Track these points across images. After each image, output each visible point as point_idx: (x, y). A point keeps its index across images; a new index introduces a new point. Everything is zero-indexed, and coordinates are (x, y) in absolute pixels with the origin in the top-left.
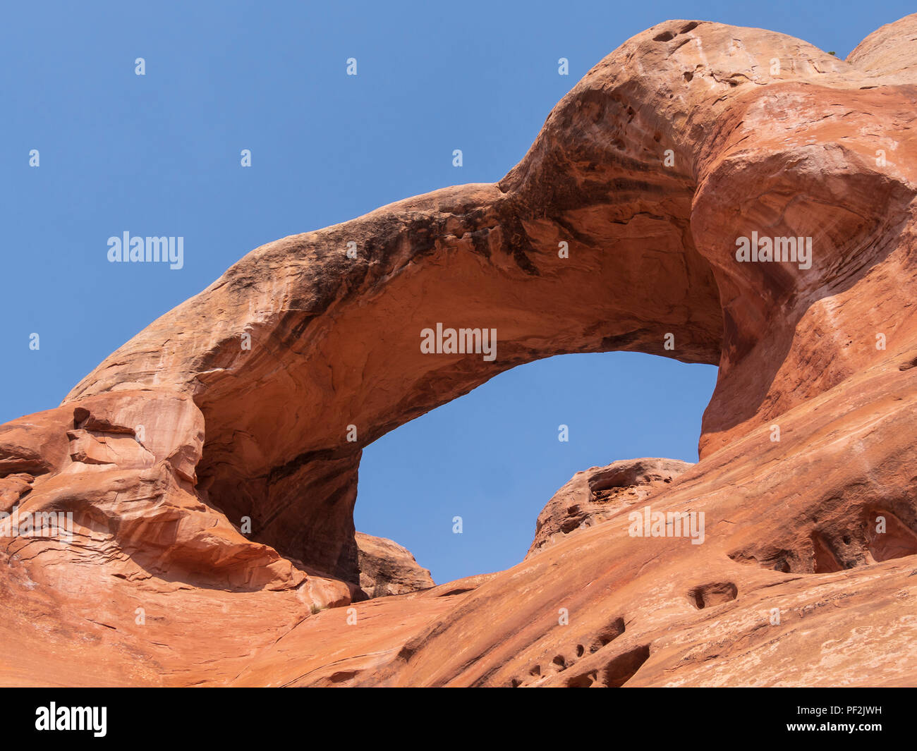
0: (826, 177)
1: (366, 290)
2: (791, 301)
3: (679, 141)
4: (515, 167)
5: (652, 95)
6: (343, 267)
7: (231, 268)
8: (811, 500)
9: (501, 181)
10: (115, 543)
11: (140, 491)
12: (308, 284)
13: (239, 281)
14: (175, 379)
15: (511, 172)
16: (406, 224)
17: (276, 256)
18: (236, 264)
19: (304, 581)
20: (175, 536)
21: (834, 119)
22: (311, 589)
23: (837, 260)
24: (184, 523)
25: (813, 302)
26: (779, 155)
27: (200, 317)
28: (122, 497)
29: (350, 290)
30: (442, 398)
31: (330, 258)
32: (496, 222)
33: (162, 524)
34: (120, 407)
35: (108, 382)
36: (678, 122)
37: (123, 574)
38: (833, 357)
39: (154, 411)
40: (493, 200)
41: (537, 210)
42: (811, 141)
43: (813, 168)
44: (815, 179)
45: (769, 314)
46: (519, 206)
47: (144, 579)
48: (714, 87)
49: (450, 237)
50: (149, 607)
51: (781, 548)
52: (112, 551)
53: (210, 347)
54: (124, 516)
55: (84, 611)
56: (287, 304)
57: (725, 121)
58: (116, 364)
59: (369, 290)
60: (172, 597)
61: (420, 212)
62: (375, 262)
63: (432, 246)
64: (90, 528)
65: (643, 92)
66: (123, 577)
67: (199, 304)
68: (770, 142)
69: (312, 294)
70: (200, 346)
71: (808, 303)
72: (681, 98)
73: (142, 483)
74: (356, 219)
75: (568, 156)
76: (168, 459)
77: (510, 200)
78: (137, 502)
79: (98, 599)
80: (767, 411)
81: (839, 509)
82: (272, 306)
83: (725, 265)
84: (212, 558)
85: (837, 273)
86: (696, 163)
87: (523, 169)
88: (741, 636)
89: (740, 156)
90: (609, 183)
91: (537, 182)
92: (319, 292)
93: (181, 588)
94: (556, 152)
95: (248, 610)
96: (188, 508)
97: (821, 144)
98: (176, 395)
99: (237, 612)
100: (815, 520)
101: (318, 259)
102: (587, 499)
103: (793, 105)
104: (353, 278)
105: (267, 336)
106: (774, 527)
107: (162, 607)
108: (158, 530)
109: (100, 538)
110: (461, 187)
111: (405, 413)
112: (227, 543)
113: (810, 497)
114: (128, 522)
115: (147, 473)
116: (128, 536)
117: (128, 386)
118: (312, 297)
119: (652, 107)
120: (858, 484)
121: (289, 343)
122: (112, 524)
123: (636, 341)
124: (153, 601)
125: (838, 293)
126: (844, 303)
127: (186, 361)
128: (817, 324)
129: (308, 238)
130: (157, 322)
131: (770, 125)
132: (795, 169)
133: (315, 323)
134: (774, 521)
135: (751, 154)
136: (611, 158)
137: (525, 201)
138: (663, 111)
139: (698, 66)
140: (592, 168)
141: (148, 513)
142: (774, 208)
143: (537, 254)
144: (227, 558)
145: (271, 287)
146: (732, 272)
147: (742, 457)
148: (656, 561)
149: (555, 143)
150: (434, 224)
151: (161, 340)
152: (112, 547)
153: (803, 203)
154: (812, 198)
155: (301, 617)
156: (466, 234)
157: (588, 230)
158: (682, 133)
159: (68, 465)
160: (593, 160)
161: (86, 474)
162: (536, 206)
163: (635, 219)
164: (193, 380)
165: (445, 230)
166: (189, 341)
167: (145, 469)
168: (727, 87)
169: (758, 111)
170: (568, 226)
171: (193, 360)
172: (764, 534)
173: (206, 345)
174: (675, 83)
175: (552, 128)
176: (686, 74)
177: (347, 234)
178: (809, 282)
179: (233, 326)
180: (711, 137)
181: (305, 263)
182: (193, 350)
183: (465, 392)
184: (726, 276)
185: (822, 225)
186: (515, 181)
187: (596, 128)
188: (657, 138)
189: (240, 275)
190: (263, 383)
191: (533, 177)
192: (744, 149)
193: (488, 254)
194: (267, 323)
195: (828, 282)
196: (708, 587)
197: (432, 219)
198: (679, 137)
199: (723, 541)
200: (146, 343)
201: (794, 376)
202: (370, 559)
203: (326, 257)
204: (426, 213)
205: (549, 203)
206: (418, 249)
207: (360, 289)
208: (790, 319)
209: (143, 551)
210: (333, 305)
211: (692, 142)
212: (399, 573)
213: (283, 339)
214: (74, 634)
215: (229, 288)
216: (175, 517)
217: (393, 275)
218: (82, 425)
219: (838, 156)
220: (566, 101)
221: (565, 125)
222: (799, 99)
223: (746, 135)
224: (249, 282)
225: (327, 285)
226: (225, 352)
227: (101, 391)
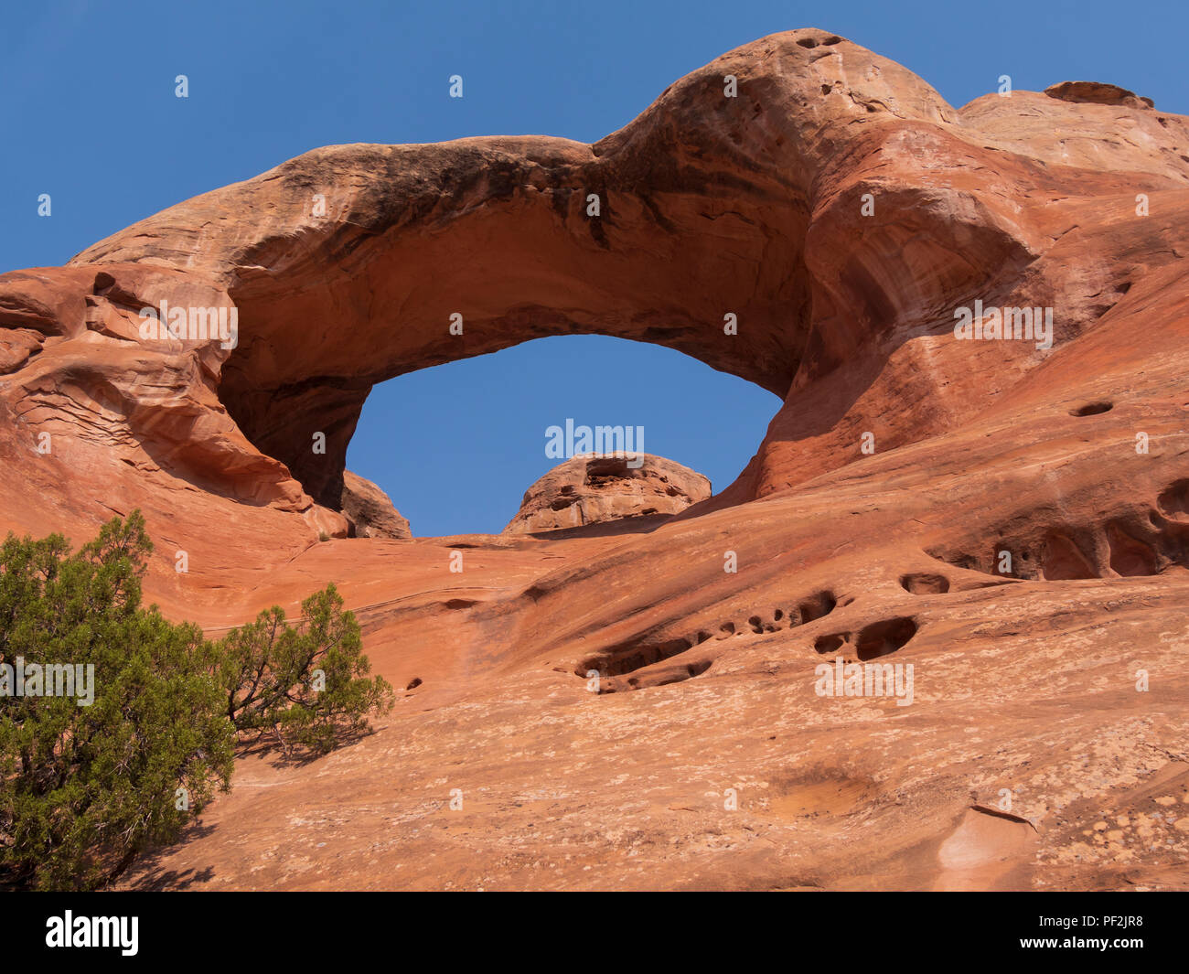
0: (954, 221)
1: (431, 221)
2: (889, 332)
3: (803, 151)
4: (614, 133)
5: (786, 98)
6: (413, 191)
7: (290, 161)
8: (1000, 515)
9: (595, 143)
10: (126, 427)
11: (162, 377)
12: (372, 199)
13: (297, 178)
14: (212, 267)
15: (609, 137)
16: (489, 162)
17: (343, 161)
18: (296, 159)
19: (310, 506)
20: (189, 432)
21: (966, 169)
22: (316, 516)
23: (940, 304)
24: (202, 421)
25: (910, 338)
26: (915, 191)
27: (247, 206)
28: (141, 379)
29: (414, 216)
30: (469, 352)
31: (401, 178)
32: (581, 184)
33: (179, 417)
34: (149, 283)
35: (135, 252)
36: (807, 132)
37: (133, 461)
38: (927, 394)
39: (186, 295)
40: (583, 160)
41: (628, 183)
42: (948, 185)
43: (944, 211)
44: (943, 222)
45: (863, 340)
46: (609, 174)
47: (151, 470)
48: (851, 107)
49: (531, 187)
50: (157, 501)
51: (966, 553)
52: (122, 435)
53: (255, 241)
54: (141, 400)
55: (92, 491)
56: (346, 216)
57: (861, 144)
58: (146, 235)
59: (435, 222)
60: (178, 495)
61: (506, 154)
62: (449, 194)
63: (511, 193)
64: (102, 405)
65: (776, 92)
66: (132, 464)
67: (247, 192)
68: (908, 176)
69: (375, 212)
70: (244, 238)
71: (904, 339)
72: (815, 108)
73: (166, 370)
74: (436, 144)
75: (678, 136)
76: (196, 350)
77: (601, 165)
78: (157, 389)
79: (109, 481)
80: (844, 431)
81: (1025, 528)
82: (330, 213)
83: (830, 283)
84: (223, 464)
85: (939, 315)
86: (818, 177)
87: (623, 138)
88: (1039, 620)
89: (877, 181)
90: (712, 175)
91: (636, 154)
92: (382, 210)
93: (187, 488)
94: (667, 129)
95: (257, 523)
96: (208, 406)
97: (957, 190)
98: (212, 284)
99: (247, 524)
100: (1001, 534)
101: (387, 176)
102: (582, 482)
103: (930, 146)
104: (420, 205)
105: (317, 243)
106: (963, 534)
107: (170, 503)
108: (174, 423)
109: (111, 418)
110: (553, 139)
111: (429, 358)
112: (242, 451)
113: (1000, 512)
114: (144, 407)
115: (173, 360)
116: (141, 422)
117: (158, 262)
118: (374, 214)
119: (782, 110)
120: (1047, 508)
121: (338, 257)
122: (125, 405)
123: (678, 338)
124: (161, 495)
125: (936, 334)
126: (943, 345)
127: (227, 250)
128: (914, 359)
129: (381, 150)
130: (197, 200)
131: (907, 159)
132: (927, 207)
133: (370, 242)
134: (963, 529)
135: (888, 183)
136: (724, 149)
137: (617, 171)
138: (793, 116)
139: (837, 82)
140: (698, 155)
141: (168, 402)
142: (896, 239)
143: (613, 228)
144: (239, 466)
145: (332, 193)
146: (834, 292)
147: (913, 466)
148: (850, 545)
149: (669, 120)
150: (517, 170)
151: (200, 221)
152: (123, 430)
153: (925, 242)
154: (935, 239)
155: (311, 542)
156: (548, 189)
157: (672, 216)
158: (809, 144)
159: (81, 332)
160: (703, 145)
161: (105, 346)
162: (627, 179)
163: (724, 217)
164: (231, 272)
165: (528, 178)
166: (232, 229)
167: (171, 354)
168: (864, 110)
169: (898, 143)
170: (654, 208)
171: (235, 251)
172: (954, 537)
173: (251, 238)
174: (811, 93)
175: (670, 103)
176: (824, 86)
177: (425, 157)
178: (910, 318)
179: (284, 224)
180: (840, 156)
181: (373, 176)
182: (236, 239)
183: (493, 350)
184: (826, 294)
185: (936, 268)
186: (611, 147)
187: (715, 115)
188: (779, 143)
189: (299, 171)
190: (302, 292)
191: (632, 149)
192: (882, 175)
193: (564, 215)
194: (322, 230)
195: (927, 323)
196: (916, 576)
197: (517, 164)
198: (805, 146)
199: (915, 538)
200: (182, 220)
201: (880, 403)
202: (354, 498)
203: (397, 175)
204: (513, 157)
205: (642, 179)
206: (495, 192)
207: (425, 219)
208: (883, 349)
209: (153, 441)
210: (393, 228)
211: (818, 156)
212: (379, 518)
213: (334, 252)
214: (82, 513)
215: (283, 183)
216: (193, 413)
217: (463, 212)
218: (103, 292)
219: (969, 205)
220: (691, 80)
221: (684, 104)
222: (936, 141)
223: (883, 163)
224: (307, 181)
225: (392, 206)
226: (270, 250)
227: (127, 260)
